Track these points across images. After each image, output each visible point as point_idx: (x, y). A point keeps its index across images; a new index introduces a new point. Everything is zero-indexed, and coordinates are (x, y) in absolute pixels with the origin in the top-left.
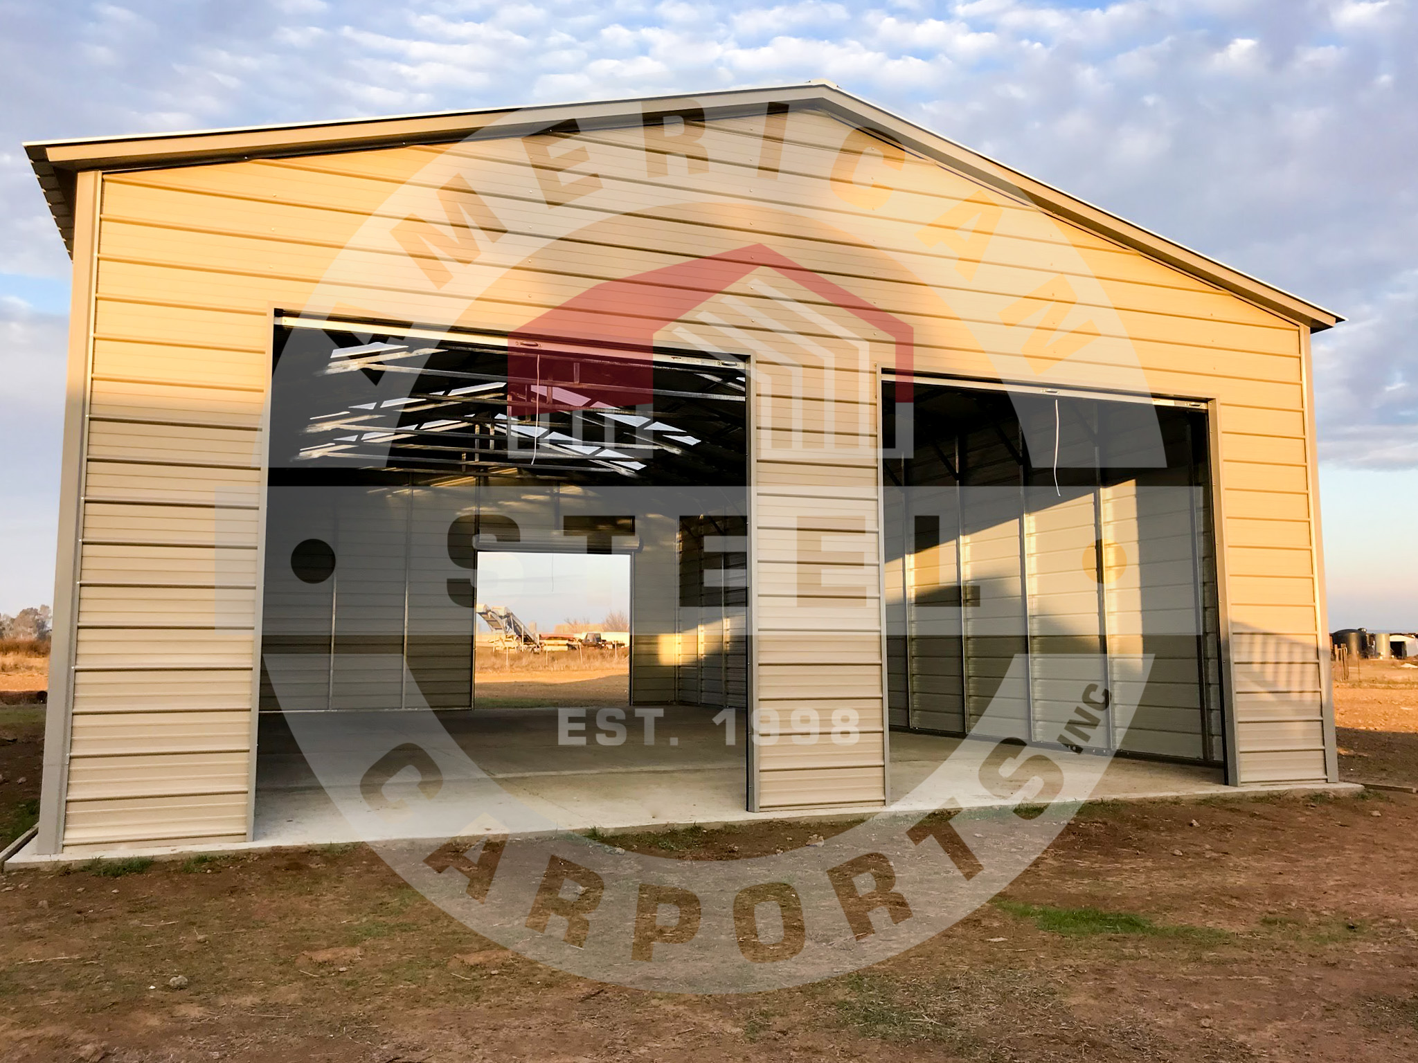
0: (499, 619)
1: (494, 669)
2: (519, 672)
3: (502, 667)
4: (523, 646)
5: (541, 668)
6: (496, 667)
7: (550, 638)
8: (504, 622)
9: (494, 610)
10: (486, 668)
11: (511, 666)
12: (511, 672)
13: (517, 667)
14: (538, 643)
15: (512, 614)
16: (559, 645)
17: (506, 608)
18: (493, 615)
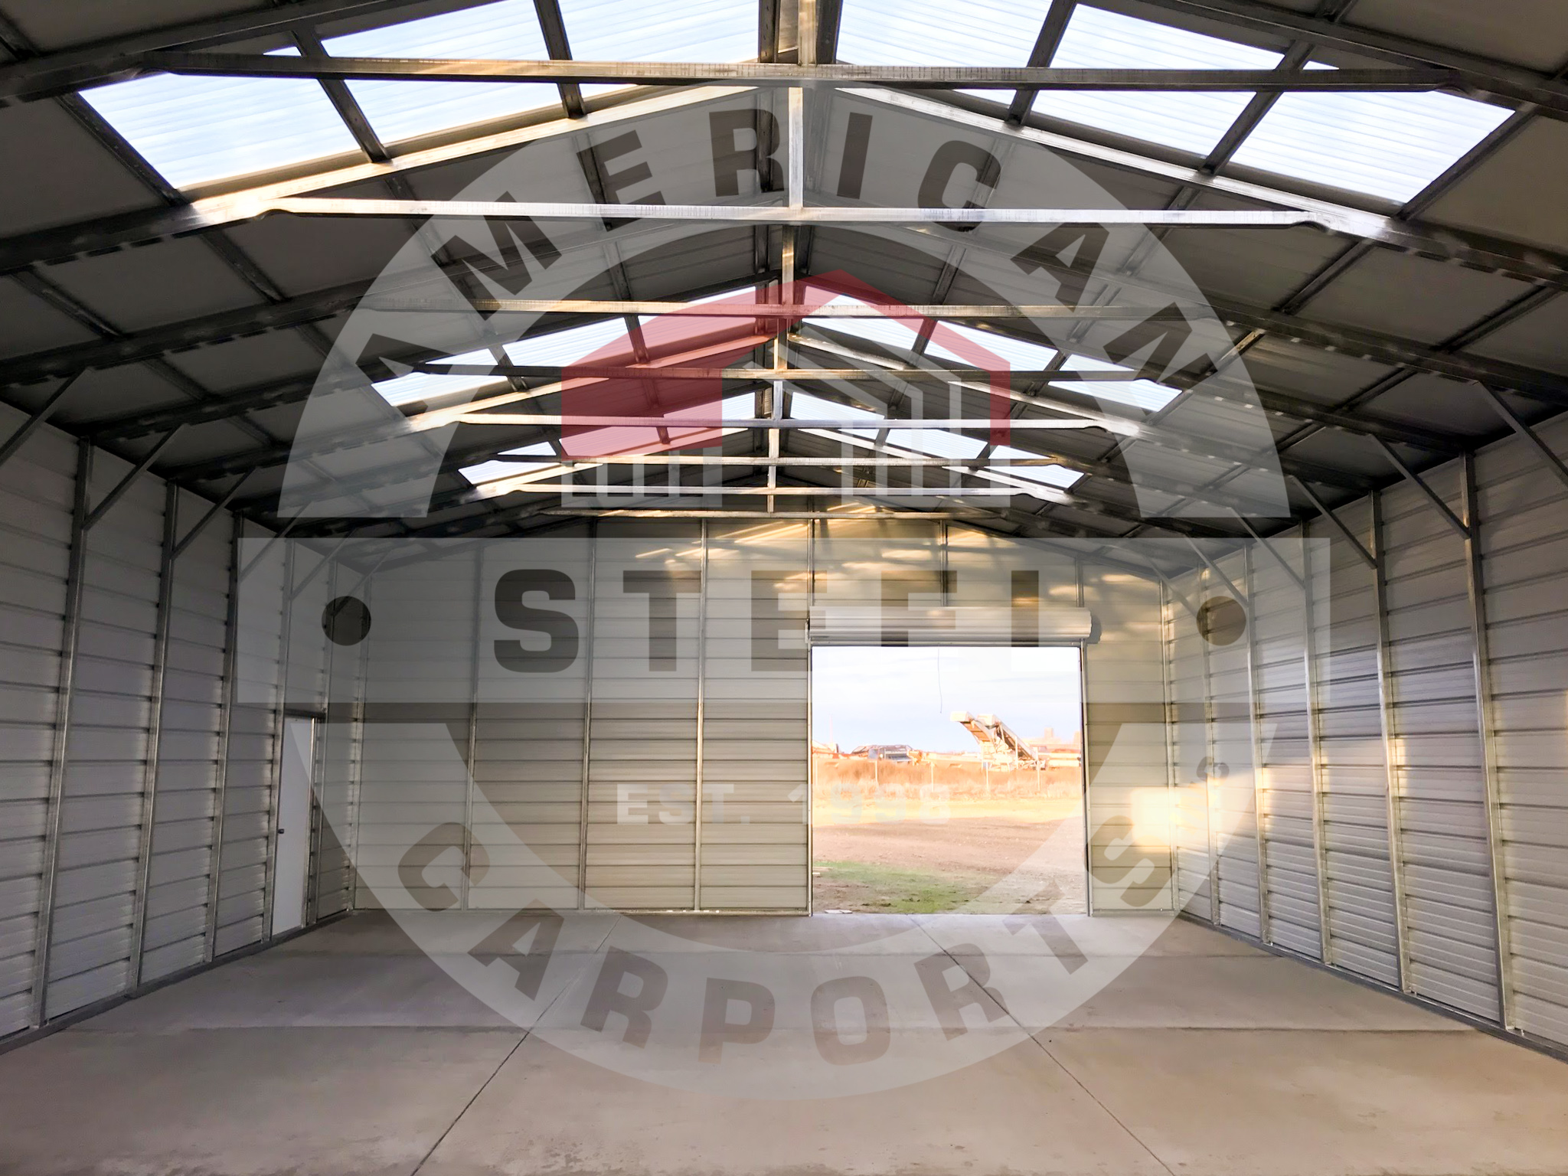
0: (985, 730)
1: (972, 795)
2: (1002, 798)
3: (982, 792)
4: (1017, 761)
5: (1031, 795)
6: (973, 792)
7: (1056, 751)
8: (992, 733)
9: (979, 719)
10: (961, 793)
11: (993, 791)
12: (992, 799)
13: (1001, 793)
14: (1037, 758)
15: (1001, 723)
16: (1067, 759)
17: (994, 716)
18: (978, 724)
